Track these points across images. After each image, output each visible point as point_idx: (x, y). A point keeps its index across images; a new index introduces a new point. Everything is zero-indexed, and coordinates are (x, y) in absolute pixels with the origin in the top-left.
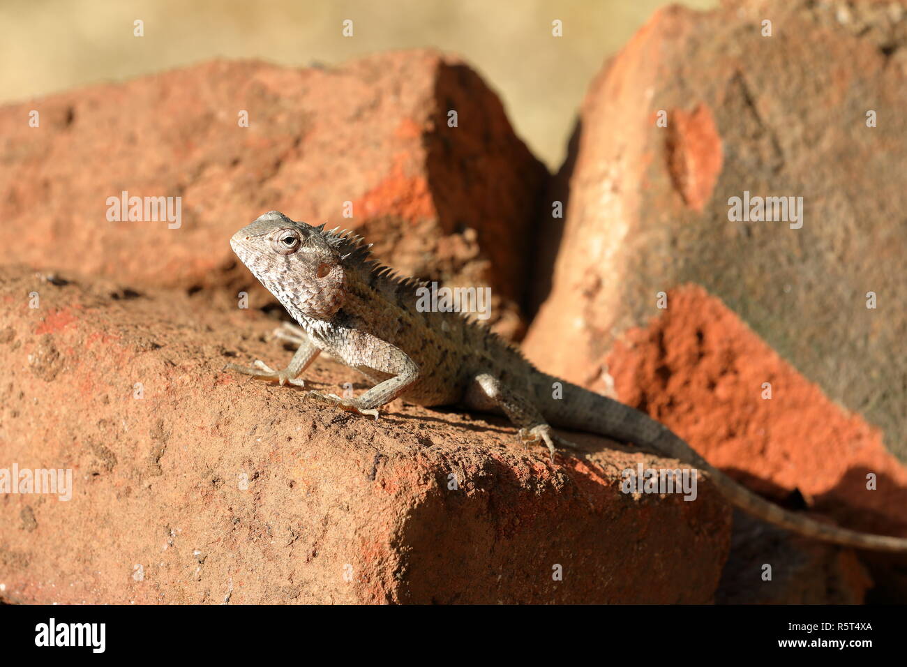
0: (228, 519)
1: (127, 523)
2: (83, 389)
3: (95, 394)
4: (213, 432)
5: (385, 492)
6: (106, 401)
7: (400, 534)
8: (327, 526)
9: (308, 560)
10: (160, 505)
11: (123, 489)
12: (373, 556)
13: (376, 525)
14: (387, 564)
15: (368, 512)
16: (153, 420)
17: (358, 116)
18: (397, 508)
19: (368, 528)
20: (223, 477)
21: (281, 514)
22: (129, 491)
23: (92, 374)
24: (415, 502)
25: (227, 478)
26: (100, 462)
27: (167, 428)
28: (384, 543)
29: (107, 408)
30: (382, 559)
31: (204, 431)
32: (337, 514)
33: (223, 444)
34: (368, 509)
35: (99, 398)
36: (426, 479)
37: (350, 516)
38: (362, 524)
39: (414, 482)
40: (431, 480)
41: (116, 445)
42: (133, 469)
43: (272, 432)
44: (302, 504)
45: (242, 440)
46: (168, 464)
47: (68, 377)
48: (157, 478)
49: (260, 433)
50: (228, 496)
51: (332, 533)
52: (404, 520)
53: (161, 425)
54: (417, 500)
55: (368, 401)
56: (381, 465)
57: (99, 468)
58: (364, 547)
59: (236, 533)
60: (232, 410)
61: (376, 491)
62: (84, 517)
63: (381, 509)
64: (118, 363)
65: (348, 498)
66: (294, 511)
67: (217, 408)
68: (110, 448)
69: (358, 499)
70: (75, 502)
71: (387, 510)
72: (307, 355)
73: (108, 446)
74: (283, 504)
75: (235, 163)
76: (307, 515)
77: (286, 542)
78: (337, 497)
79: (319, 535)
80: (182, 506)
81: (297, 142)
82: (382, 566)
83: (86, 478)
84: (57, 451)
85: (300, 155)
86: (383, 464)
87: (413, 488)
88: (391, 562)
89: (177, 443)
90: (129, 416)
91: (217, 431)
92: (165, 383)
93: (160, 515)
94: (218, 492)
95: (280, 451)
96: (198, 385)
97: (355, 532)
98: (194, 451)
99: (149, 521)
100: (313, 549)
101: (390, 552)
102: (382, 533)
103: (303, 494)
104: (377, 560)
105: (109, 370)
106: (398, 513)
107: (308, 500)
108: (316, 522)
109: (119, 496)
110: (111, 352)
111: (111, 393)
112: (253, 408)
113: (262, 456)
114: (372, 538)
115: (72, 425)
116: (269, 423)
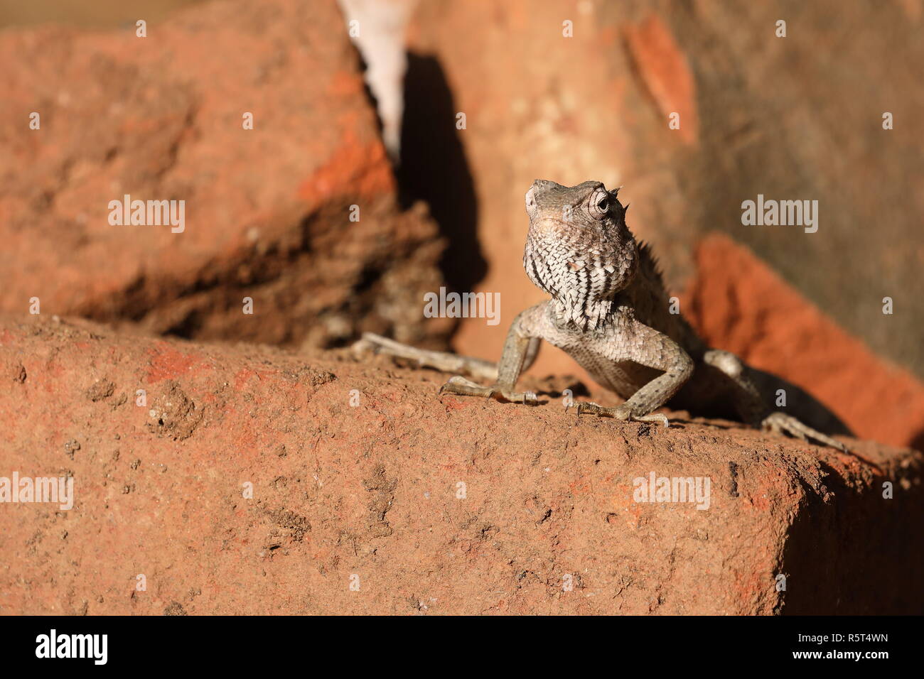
0: (511, 575)
1: (341, 603)
2: (240, 442)
3: (261, 447)
4: (469, 471)
5: (756, 509)
6: (283, 454)
7: (780, 559)
8: (675, 564)
9: (650, 610)
10: (396, 572)
11: (328, 560)
12: (751, 592)
13: (753, 551)
14: (766, 599)
15: (739, 537)
16: (366, 468)
17: (264, 78)
18: (775, 527)
19: (741, 556)
20: (496, 523)
21: (600, 558)
22: (336, 561)
23: (253, 421)
24: (790, 517)
25: (501, 523)
26: (284, 531)
27: (390, 474)
28: (764, 573)
29: (284, 461)
30: (761, 593)
31: (456, 470)
32: (690, 546)
33: (488, 483)
34: (739, 534)
35: (270, 451)
36: (794, 487)
37: (711, 545)
38: (732, 553)
39: (785, 493)
40: (799, 487)
41: (307, 507)
42: (341, 533)
43: (569, 456)
44: (633, 540)
45: (518, 473)
46: (399, 519)
47: (213, 432)
48: (385, 540)
49: (547, 461)
50: (508, 547)
51: (685, 570)
52: (784, 541)
53: (380, 471)
54: (791, 514)
55: (640, 406)
56: (740, 478)
57: (282, 540)
58: (739, 582)
59: (525, 591)
60: (491, 438)
61: (745, 510)
62: (267, 604)
63: (756, 530)
64: (292, 403)
65: (705, 523)
66: (620, 550)
67: (469, 439)
68: (296, 512)
69: (722, 522)
70: (250, 587)
71: (765, 531)
72: (518, 362)
73: (294, 510)
74: (602, 544)
75: (111, 155)
76: (643, 554)
77: (612, 591)
78: (688, 525)
79: (665, 576)
80: (432, 568)
81: (189, 119)
82: (761, 603)
83: (262, 555)
84: (208, 527)
85: (198, 136)
86: (742, 475)
87: (783, 500)
88: (771, 596)
89: (411, 491)
90: (323, 467)
91: (474, 468)
92: (377, 417)
93: (397, 585)
94: (489, 544)
95: (587, 478)
96: (427, 414)
97: (723, 565)
98: (442, 498)
99: (380, 595)
100: (657, 594)
101: (769, 584)
102: (761, 561)
103: (633, 529)
104: (756, 596)
105: (280, 413)
106: (778, 533)
107: (641, 534)
108: (659, 560)
109: (323, 570)
110: (277, 390)
111: (289, 442)
112: (530, 432)
113: (556, 489)
114: (748, 569)
115: (229, 490)
116: (563, 446)
